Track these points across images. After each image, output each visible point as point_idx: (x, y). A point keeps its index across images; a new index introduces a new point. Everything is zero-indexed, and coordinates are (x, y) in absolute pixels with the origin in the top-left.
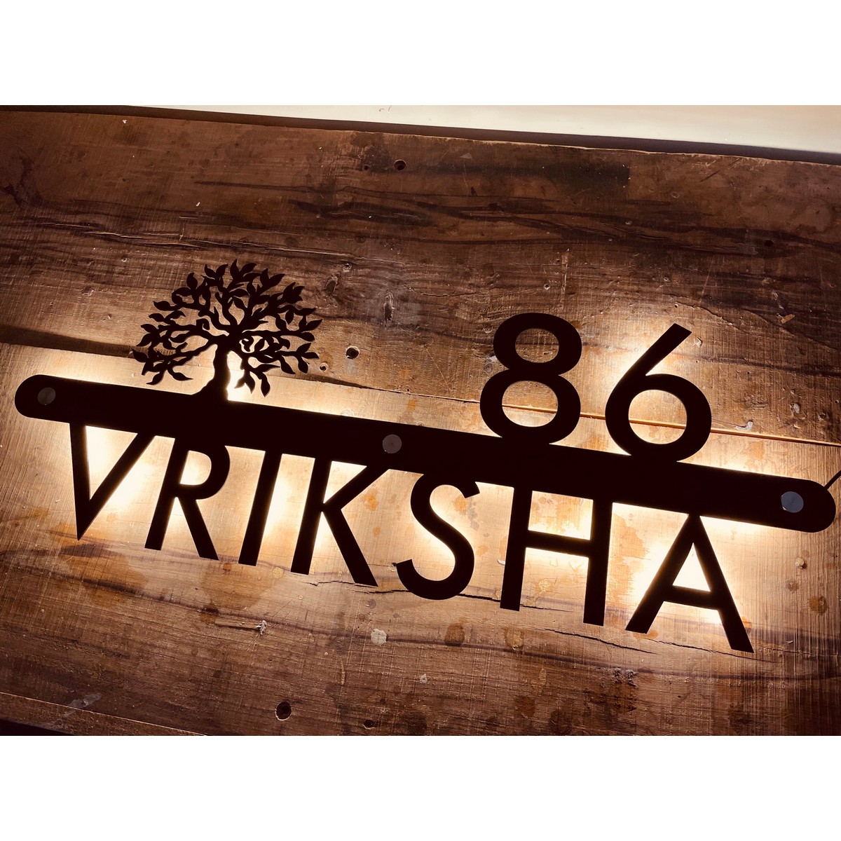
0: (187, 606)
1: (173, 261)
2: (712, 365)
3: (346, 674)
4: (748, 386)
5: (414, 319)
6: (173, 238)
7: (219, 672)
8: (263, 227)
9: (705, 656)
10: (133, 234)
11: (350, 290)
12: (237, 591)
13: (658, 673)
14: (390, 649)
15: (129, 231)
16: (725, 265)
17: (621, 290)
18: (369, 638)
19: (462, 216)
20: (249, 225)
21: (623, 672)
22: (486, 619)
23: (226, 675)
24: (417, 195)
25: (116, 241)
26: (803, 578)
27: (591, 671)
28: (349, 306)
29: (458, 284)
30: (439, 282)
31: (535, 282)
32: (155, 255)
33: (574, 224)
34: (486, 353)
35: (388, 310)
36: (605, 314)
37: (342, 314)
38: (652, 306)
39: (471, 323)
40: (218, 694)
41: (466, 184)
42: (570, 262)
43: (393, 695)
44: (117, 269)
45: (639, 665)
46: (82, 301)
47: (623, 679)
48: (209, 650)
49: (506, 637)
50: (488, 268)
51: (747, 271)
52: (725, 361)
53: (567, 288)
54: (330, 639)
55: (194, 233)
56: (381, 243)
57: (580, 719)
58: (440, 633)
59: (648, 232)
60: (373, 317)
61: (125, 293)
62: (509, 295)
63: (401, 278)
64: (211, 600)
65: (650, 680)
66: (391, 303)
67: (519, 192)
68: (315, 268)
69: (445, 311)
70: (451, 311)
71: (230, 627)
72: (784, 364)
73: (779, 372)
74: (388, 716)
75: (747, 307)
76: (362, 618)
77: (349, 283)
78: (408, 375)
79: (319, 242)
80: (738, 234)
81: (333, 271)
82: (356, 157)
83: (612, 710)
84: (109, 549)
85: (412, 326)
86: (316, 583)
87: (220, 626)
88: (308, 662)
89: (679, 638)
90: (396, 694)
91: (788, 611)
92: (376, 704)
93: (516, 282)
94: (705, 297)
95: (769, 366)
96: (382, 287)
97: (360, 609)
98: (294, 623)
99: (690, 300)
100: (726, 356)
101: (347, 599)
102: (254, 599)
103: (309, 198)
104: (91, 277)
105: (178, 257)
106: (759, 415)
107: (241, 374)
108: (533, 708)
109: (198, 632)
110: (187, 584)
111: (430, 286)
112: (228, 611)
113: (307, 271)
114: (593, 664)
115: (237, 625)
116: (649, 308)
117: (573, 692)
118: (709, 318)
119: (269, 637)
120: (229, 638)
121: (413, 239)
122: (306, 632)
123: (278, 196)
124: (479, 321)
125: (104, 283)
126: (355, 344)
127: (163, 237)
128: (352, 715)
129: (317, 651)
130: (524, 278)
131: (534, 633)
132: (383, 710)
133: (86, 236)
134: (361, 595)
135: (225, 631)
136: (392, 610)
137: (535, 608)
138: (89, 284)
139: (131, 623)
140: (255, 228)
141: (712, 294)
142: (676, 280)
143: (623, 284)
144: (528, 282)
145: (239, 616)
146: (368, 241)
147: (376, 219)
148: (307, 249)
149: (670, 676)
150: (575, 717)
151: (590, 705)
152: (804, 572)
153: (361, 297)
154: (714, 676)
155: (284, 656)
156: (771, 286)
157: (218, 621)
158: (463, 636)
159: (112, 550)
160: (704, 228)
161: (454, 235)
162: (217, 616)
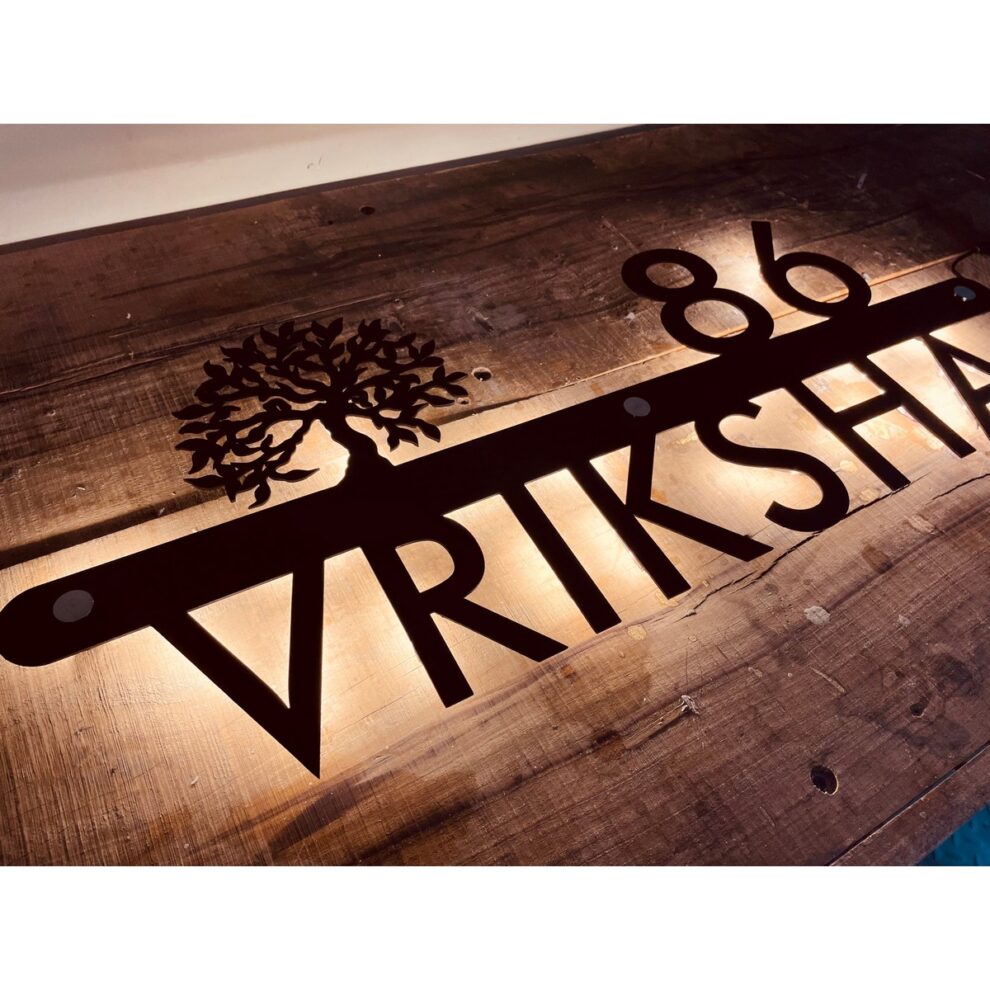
0: (566, 759)
1: (141, 384)
5: (521, 317)
7: (700, 804)
12: (612, 689)
19: (478, 225)
20: (229, 310)
22: (881, 526)
24: (412, 225)
25: (17, 399)
31: (601, 248)
33: (585, 200)
34: (618, 315)
39: (577, 299)
40: (729, 834)
41: (454, 204)
42: (614, 224)
44: (47, 429)
48: (656, 789)
50: (547, 252)
53: (632, 242)
55: (150, 344)
56: (415, 271)
58: (863, 568)
61: (86, 450)
63: (468, 291)
64: (590, 725)
66: (479, 315)
67: (511, 195)
70: (548, 297)
71: (651, 737)
72: (838, 231)
73: (842, 237)
74: (922, 684)
76: (780, 610)
77: (414, 316)
78: (563, 365)
79: (340, 294)
84: (364, 780)
85: (525, 324)
86: (692, 610)
87: (638, 747)
88: (782, 700)
90: (901, 656)
92: (896, 684)
96: (455, 306)
97: (768, 602)
98: (718, 672)
101: (746, 604)
102: (646, 679)
103: (287, 264)
105: (147, 376)
109: (618, 779)
110: (533, 736)
111: (506, 286)
112: (628, 721)
115: (658, 727)
121: (447, 257)
122: (741, 671)
123: (242, 274)
126: (477, 366)
127: (100, 365)
128: (892, 716)
129: (777, 680)
130: (588, 248)
131: (929, 509)
132: (911, 682)
134: (750, 588)
138: (5, 467)
140: (240, 310)
142: (708, 208)
143: (672, 224)
145: (645, 716)
146: (399, 274)
147: (389, 254)
156: (773, 190)
157: (629, 743)
158: (883, 554)
159: (370, 777)
160: (686, 173)
161: (486, 240)
162: (619, 738)
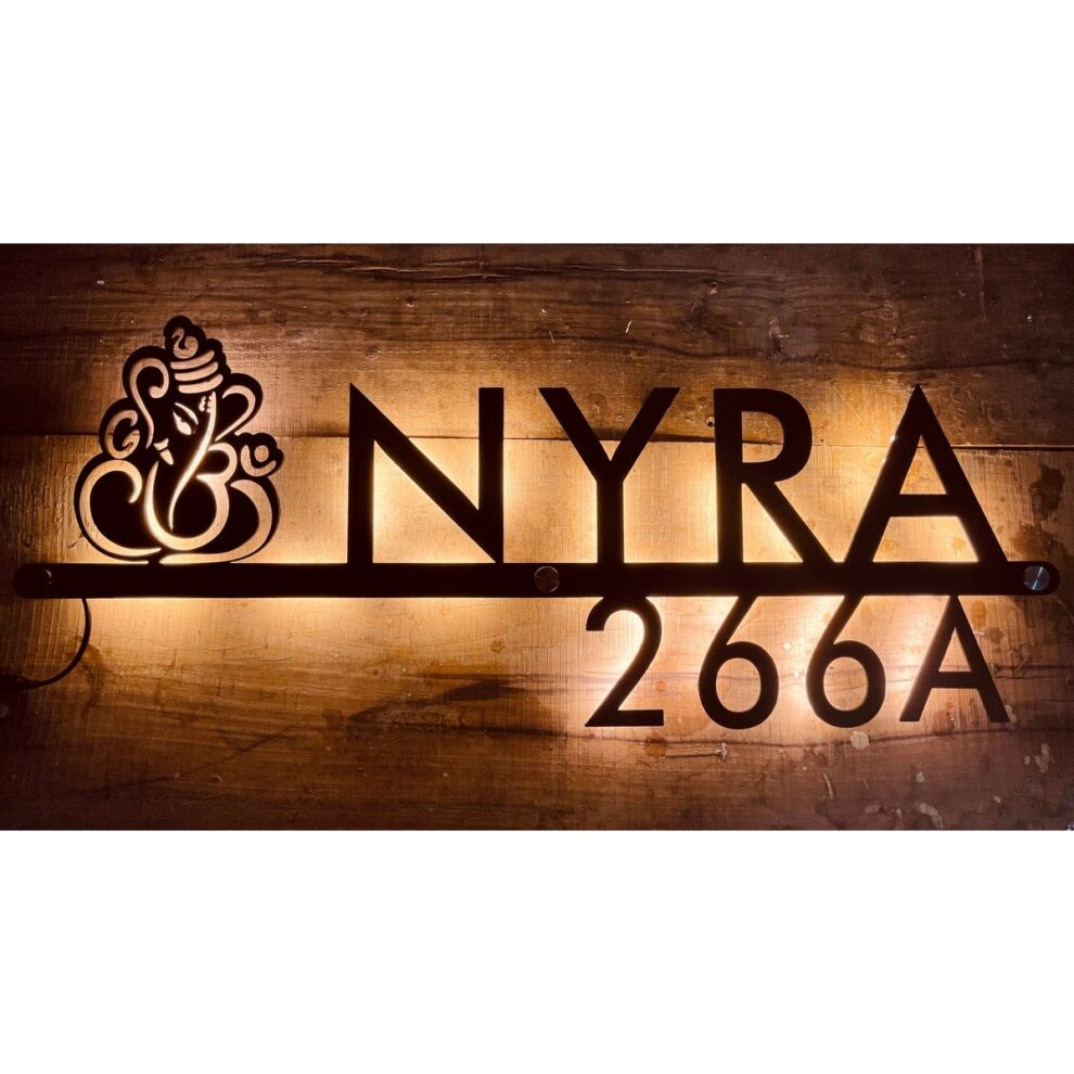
0: (626, 740)
1: (478, 299)
3: (833, 788)
5: (811, 348)
7: (688, 811)
10: (414, 267)
11: (722, 317)
14: (876, 751)
15: (407, 262)
18: (849, 742)
23: (696, 813)
25: (393, 278)
28: (726, 339)
29: (856, 297)
30: (833, 297)
31: (948, 288)
32: (451, 293)
35: (776, 341)
37: (719, 351)
39: (880, 346)
43: (891, 801)
44: (407, 318)
48: (667, 788)
54: (805, 751)
58: (927, 724)
60: (759, 350)
61: (425, 350)
62: (920, 307)
63: (783, 295)
66: (777, 330)
68: (671, 292)
69: (846, 335)
70: (854, 334)
71: (686, 756)
77: (720, 308)
81: (695, 294)
84: (506, 686)
85: (810, 358)
87: (673, 758)
88: (786, 780)
92: (875, 814)
93: (925, 289)
96: (761, 309)
104: (371, 333)
105: (484, 293)
111: (822, 303)
112: (677, 739)
113: (662, 297)
115: (694, 753)
119: (734, 761)
120: (688, 770)
122: (774, 748)
124: (891, 343)
125: (391, 339)
129: (793, 767)
131: (1028, 705)
135: (682, 762)
138: (370, 343)
144: (940, 289)
145: (691, 742)
153: (739, 326)
155: (757, 780)
158: (952, 722)
159: (510, 686)
162: (665, 747)
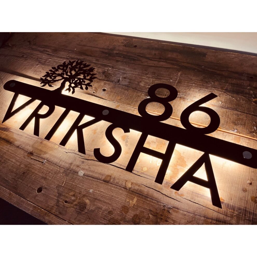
0: (25, 151)
2: (224, 110)
3: (65, 183)
4: (237, 118)
5: (126, 83)
6: (65, 56)
7: (25, 173)
8: (91, 56)
9: (202, 208)
10: (55, 54)
11: (109, 74)
12: (42, 149)
13: (181, 210)
14: (83, 178)
15: (55, 53)
16: (234, 81)
17: (196, 84)
18: (78, 173)
19: (150, 59)
20: (87, 55)
21: (167, 206)
22: (120, 176)
23: (26, 174)
24: (138, 53)
25: (50, 55)
26: (249, 188)
27: (154, 203)
28: (108, 78)
29: (143, 76)
30: (137, 75)
31: (168, 79)
32: (59, 59)
33: (185, 65)
34: (146, 95)
35: (119, 81)
36: (189, 90)
37: (105, 79)
38: (206, 90)
39: (144, 87)
40: (21, 179)
41: (154, 52)
42: (181, 75)
43: (78, 194)
44: (47, 61)
45: (174, 205)
46: (35, 67)
47: (166, 209)
49: (125, 183)
50: (154, 73)
51: (242, 84)
52: (230, 109)
53: (178, 81)
54: (64, 170)
55: (71, 55)
56: (123, 63)
57: (145, 220)
58: (103, 177)
59: (209, 70)
60: (114, 81)
62: (158, 81)
63: (126, 72)
64: (33, 150)
65: (177, 212)
66: (121, 78)
67: (169, 56)
68: (101, 67)
69: (137, 83)
70: (139, 83)
71: (35, 160)
72: (252, 113)
73: (250, 116)
74: (74, 201)
75: (240, 94)
76: (78, 166)
77: (110, 72)
78: (119, 98)
79: (105, 61)
80: (241, 74)
81: (106, 68)
82: (124, 43)
83: (158, 220)
85: (125, 85)
86: (67, 152)
87: (32, 159)
88: (54, 176)
89: (192, 199)
90: (80, 194)
91: (241, 199)
92: (71, 195)
93: (162, 78)
94: (225, 89)
95: (246, 113)
96: (119, 74)
97: (78, 163)
98: (55, 163)
99: (220, 90)
100: (230, 108)
101: (75, 160)
102: (45, 153)
103: (106, 51)
104: (40, 62)
106: (240, 128)
107: (68, 87)
108: (128, 211)
109: (24, 159)
110: (28, 144)
111: (134, 75)
112: (36, 155)
113: (99, 68)
114: (156, 201)
115: (37, 159)
116: (205, 90)
117: (145, 209)
118: (226, 95)
119: (45, 166)
120: (33, 163)
121: (133, 63)
122: (58, 166)
123: (98, 50)
124: (147, 87)
125: (42, 64)
126: (106, 88)
127: (63, 55)
128: (61, 197)
129: (59, 173)
130: (165, 77)
131: (136, 184)
132: (73, 198)
133: (43, 53)
134: (80, 159)
135: (32, 161)
136: (89, 166)
137: (139, 176)
138: (38, 64)
139: (6, 152)
140: (89, 56)
141: (228, 89)
142: (216, 83)
143: (198, 82)
144: (165, 78)
145: (39, 157)
146: (119, 62)
147: (124, 57)
148: (102, 62)
149: (186, 213)
150: (143, 218)
151: (150, 215)
152: (251, 186)
153: (112, 76)
154: (204, 217)
155: (47, 172)
156: (250, 89)
157: (32, 157)
158: (110, 179)
159: (11, 131)
160: (229, 71)
161: (146, 64)
162: (32, 155)
